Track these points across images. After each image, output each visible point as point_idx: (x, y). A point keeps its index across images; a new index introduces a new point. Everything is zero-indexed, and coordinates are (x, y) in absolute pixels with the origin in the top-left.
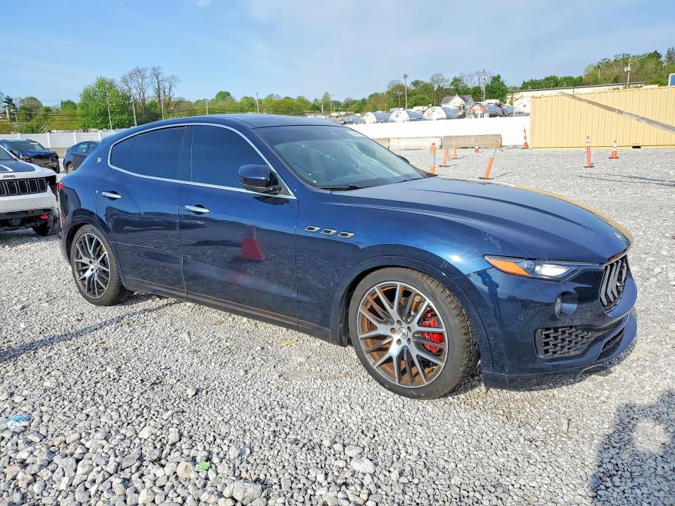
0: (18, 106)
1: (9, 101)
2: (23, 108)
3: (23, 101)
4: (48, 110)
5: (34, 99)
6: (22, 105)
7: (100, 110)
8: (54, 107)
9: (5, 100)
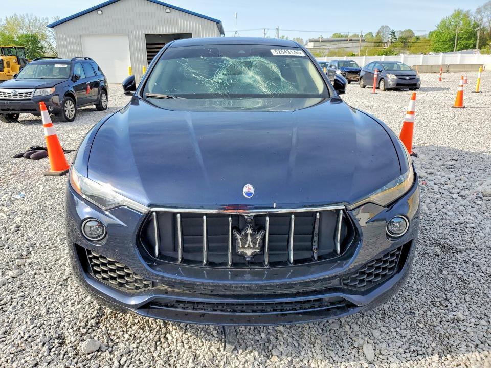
0: (397, 37)
1: (393, 33)
2: (401, 38)
3: (402, 33)
4: (418, 38)
5: (410, 31)
6: (401, 36)
7: (450, 37)
8: (423, 36)
9: (390, 33)
